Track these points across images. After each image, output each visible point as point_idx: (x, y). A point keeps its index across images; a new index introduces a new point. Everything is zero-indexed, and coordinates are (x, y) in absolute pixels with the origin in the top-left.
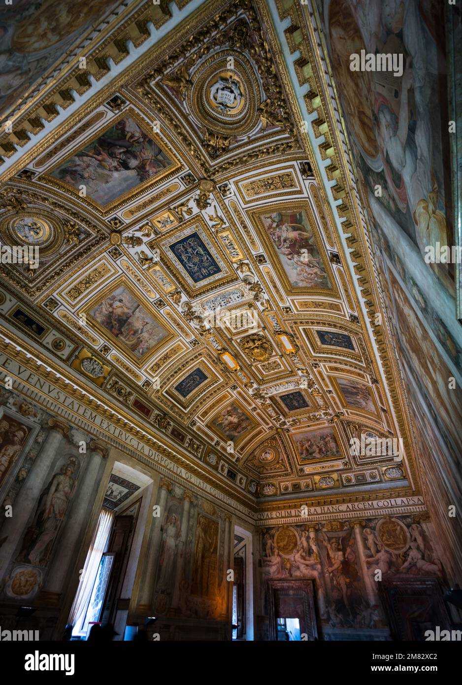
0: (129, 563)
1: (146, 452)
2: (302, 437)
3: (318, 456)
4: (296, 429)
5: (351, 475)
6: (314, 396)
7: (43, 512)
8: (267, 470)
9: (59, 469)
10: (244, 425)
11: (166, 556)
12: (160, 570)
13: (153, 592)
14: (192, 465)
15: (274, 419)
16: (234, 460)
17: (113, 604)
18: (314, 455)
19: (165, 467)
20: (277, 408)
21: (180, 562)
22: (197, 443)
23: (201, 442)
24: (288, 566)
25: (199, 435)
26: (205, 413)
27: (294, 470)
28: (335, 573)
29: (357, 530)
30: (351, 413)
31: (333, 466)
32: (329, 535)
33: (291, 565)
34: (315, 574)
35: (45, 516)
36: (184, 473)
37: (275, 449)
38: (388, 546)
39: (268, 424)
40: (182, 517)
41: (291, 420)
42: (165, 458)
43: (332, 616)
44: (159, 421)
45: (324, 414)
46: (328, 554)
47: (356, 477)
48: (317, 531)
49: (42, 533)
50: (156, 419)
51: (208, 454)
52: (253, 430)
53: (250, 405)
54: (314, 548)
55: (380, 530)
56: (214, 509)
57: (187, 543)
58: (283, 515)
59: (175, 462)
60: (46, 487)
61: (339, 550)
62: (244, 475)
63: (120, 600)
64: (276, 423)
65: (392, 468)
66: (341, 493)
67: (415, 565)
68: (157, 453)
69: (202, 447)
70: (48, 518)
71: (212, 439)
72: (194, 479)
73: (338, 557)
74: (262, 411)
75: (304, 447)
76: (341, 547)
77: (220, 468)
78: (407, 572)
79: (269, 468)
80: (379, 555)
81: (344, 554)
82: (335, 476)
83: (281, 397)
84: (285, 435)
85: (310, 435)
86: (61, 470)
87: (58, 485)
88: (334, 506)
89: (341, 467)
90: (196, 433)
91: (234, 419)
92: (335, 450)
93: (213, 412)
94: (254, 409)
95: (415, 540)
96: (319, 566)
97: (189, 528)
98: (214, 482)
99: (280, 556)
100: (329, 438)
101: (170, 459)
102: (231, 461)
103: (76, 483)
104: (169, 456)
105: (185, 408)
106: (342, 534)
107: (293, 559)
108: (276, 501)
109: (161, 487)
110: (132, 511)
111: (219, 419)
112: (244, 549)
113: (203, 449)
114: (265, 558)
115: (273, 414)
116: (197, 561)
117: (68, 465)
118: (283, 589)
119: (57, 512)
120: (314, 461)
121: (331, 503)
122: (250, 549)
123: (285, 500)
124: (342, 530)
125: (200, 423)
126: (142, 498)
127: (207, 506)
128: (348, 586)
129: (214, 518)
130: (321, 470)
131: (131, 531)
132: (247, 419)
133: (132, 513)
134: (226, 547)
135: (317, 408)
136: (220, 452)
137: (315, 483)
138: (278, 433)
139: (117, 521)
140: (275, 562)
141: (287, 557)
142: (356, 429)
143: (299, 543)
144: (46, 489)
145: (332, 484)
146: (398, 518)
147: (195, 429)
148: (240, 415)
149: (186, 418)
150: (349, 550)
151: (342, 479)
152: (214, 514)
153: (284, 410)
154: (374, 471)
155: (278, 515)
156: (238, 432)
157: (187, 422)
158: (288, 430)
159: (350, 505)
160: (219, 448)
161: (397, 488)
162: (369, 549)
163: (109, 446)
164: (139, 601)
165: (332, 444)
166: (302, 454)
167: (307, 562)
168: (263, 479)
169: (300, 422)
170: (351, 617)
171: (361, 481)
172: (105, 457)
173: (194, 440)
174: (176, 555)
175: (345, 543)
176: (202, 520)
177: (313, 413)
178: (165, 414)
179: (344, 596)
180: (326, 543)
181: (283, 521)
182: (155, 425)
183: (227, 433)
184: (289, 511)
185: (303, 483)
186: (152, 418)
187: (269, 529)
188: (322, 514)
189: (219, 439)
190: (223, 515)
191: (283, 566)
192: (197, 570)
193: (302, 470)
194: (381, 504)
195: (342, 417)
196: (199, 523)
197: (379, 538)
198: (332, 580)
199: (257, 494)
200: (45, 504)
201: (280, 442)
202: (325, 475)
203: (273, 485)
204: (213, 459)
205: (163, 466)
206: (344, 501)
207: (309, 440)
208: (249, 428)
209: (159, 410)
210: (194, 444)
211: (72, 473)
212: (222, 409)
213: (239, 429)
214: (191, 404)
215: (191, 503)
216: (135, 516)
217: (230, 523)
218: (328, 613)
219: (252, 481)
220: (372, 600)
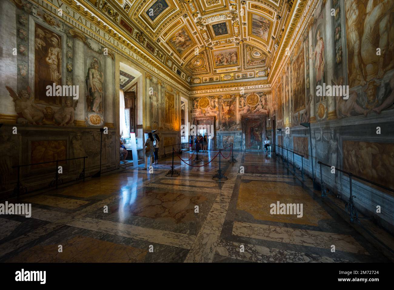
0: (138, 112)
1: (135, 58)
2: (219, 53)
3: (225, 63)
4: (217, 48)
5: (240, 74)
6: (233, 27)
7: (91, 89)
8: (196, 71)
9: (90, 65)
10: (187, 44)
11: (154, 109)
12: (152, 114)
13: (151, 123)
14: (160, 66)
15: (205, 41)
16: (180, 65)
17: (135, 127)
18: (223, 63)
19: (147, 67)
20: (209, 33)
21: (160, 111)
22: (161, 53)
23: (163, 53)
24: (204, 112)
25: (162, 49)
26: (166, 34)
27: (211, 71)
28: (225, 114)
29: (238, 98)
30: (252, 39)
31: (232, 69)
32: (225, 100)
33: (206, 112)
34: (216, 115)
35: (93, 91)
36: (156, 70)
37: (202, 59)
38: (249, 104)
39: (201, 44)
40: (158, 93)
41: (215, 42)
42: (146, 62)
43: (221, 128)
44: (138, 37)
45: (235, 39)
46: (223, 108)
47: (243, 75)
48: (219, 99)
49: (94, 99)
50: (137, 36)
51: (167, 60)
52: (193, 47)
53: (193, 30)
54: (217, 105)
55: (248, 98)
56: (172, 89)
57: (162, 104)
58: (203, 92)
59: (151, 64)
60: (87, 75)
61: (228, 106)
62: (185, 73)
63: (137, 125)
64: (206, 43)
65: (261, 71)
66: (234, 83)
67: (258, 110)
68: (141, 59)
69: (164, 56)
70: (95, 92)
71: (169, 52)
72: (162, 74)
73: (227, 108)
74: (199, 35)
75: (219, 59)
76: (229, 105)
77: (173, 69)
78: (254, 113)
79: (197, 70)
80: (244, 107)
81: (230, 107)
82: (232, 74)
83: (213, 26)
84: (209, 51)
85: (223, 52)
86: (91, 65)
87: (93, 74)
88: (229, 88)
89: (236, 70)
90: (160, 47)
91: (182, 39)
92: (235, 61)
93: (170, 33)
94: (195, 33)
95: (262, 101)
96: (218, 112)
97: (162, 97)
98: (171, 76)
99: (201, 109)
100: (234, 54)
101: (148, 62)
102: (179, 65)
103: (102, 74)
104: (147, 60)
105: (154, 29)
106: (230, 100)
107: (206, 110)
108: (200, 86)
109: (146, 78)
110: (134, 89)
111: (174, 39)
112: (184, 106)
113: (165, 57)
114: (194, 110)
115: (206, 38)
116: (167, 111)
117: (94, 63)
118: (201, 120)
119: (98, 89)
120: (222, 66)
121: (228, 87)
122: (187, 106)
123: (205, 85)
124: (231, 98)
125: (162, 41)
126: (137, 83)
127: (168, 88)
128: (229, 118)
129: (172, 93)
130: (225, 71)
131: (135, 99)
132: (190, 39)
133: (133, 90)
134: (178, 106)
135: (232, 35)
136: (173, 59)
137: (221, 78)
138: (206, 50)
139: (126, 94)
140: (198, 111)
141: (204, 109)
142: (250, 49)
143: (210, 103)
144: (87, 76)
145: (229, 78)
146: (257, 93)
147: (160, 45)
148: (186, 37)
149: (154, 36)
150: (232, 106)
151: (235, 76)
152: (172, 91)
153: (212, 35)
154: (252, 72)
155: (201, 92)
156: (184, 48)
157: (155, 40)
158: (212, 48)
159: (236, 88)
160: (173, 57)
161: (261, 80)
162: (241, 105)
163: (113, 52)
164: (146, 125)
165: (235, 58)
166: (217, 62)
167: (213, 111)
168: (194, 75)
169: (220, 43)
170: (228, 128)
171: (245, 77)
172: (113, 59)
173: (160, 52)
174: (158, 108)
175: (231, 103)
176: (167, 94)
177: (229, 38)
178: (142, 33)
179: (227, 122)
180: (222, 103)
181: (203, 95)
182: (136, 40)
183: (178, 48)
184: (206, 91)
185: (215, 78)
186: (134, 35)
187: (196, 98)
188: (222, 91)
189: (173, 52)
190: (176, 92)
191: (202, 112)
192: (167, 114)
193: (215, 71)
194: (251, 87)
195: (245, 42)
196: (166, 95)
197: (246, 101)
198: (223, 116)
199: (190, 83)
200: (90, 85)
201: (206, 55)
202: (227, 74)
203: (199, 78)
204: (170, 63)
205: (146, 66)
206: (234, 86)
207: (223, 55)
208: (190, 46)
209: (138, 29)
210: (160, 54)
211: (98, 68)
212: (176, 32)
213: (185, 46)
214: (157, 26)
215: (161, 86)
216: (135, 92)
217: (179, 95)
218: (219, 127)
219: (188, 76)
220: (238, 122)
